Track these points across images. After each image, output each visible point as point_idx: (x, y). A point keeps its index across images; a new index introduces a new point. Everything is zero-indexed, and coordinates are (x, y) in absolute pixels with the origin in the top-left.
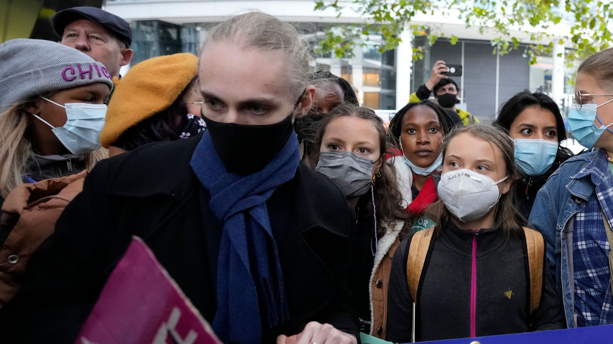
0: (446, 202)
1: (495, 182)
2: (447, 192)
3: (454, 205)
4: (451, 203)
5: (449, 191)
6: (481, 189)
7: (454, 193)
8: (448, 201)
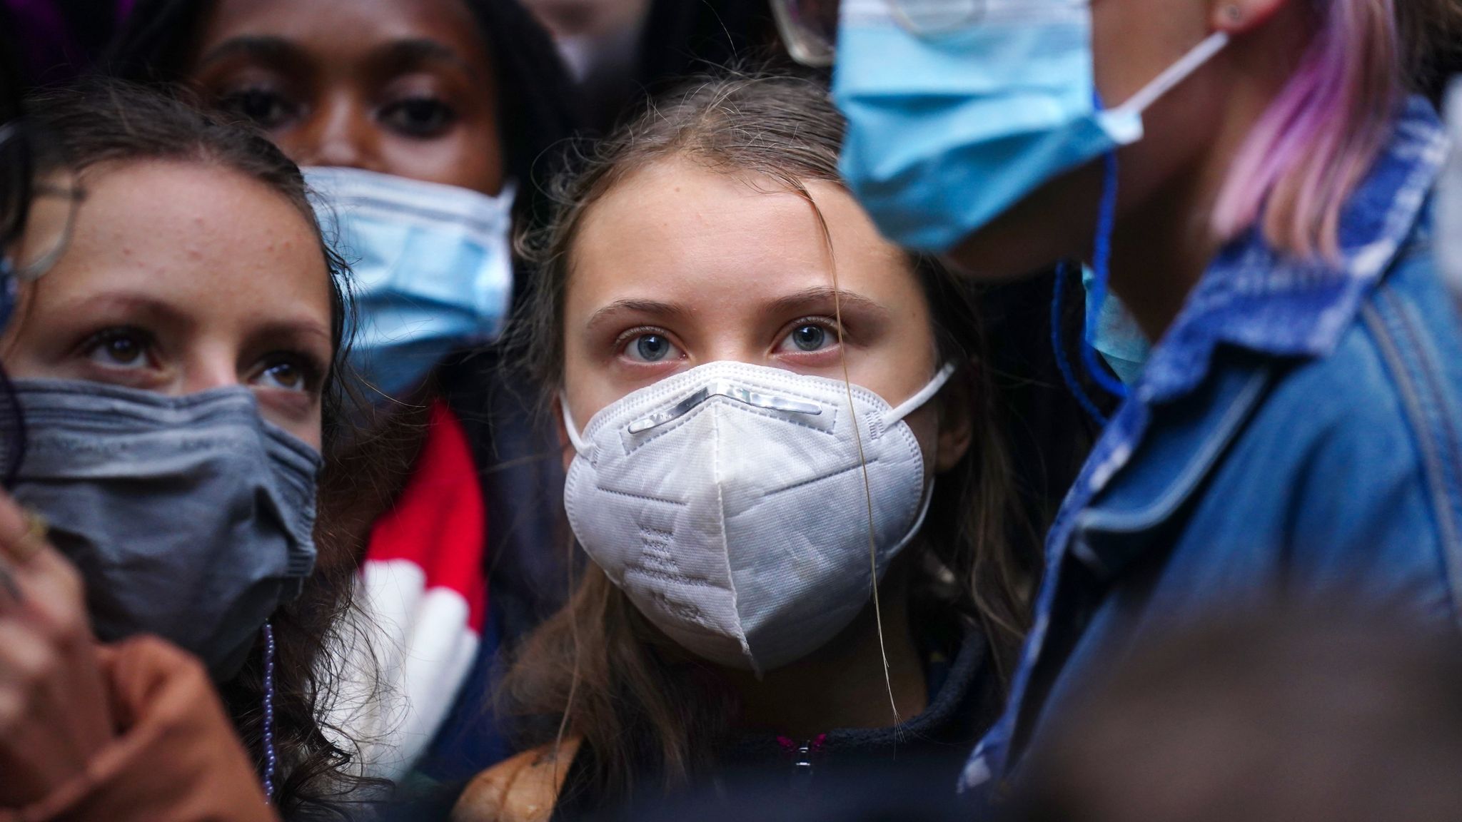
0: (642, 568)
1: (894, 407)
2: (636, 513)
3: (695, 577)
4: (672, 569)
5: (651, 503)
6: (823, 461)
7: (684, 510)
8: (654, 564)
